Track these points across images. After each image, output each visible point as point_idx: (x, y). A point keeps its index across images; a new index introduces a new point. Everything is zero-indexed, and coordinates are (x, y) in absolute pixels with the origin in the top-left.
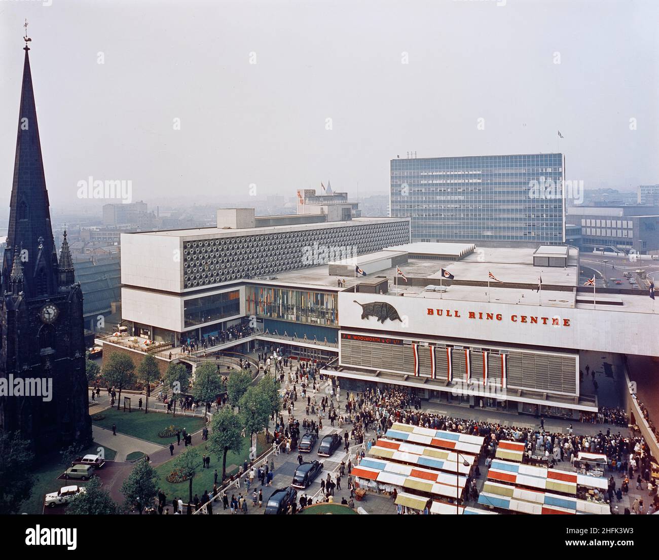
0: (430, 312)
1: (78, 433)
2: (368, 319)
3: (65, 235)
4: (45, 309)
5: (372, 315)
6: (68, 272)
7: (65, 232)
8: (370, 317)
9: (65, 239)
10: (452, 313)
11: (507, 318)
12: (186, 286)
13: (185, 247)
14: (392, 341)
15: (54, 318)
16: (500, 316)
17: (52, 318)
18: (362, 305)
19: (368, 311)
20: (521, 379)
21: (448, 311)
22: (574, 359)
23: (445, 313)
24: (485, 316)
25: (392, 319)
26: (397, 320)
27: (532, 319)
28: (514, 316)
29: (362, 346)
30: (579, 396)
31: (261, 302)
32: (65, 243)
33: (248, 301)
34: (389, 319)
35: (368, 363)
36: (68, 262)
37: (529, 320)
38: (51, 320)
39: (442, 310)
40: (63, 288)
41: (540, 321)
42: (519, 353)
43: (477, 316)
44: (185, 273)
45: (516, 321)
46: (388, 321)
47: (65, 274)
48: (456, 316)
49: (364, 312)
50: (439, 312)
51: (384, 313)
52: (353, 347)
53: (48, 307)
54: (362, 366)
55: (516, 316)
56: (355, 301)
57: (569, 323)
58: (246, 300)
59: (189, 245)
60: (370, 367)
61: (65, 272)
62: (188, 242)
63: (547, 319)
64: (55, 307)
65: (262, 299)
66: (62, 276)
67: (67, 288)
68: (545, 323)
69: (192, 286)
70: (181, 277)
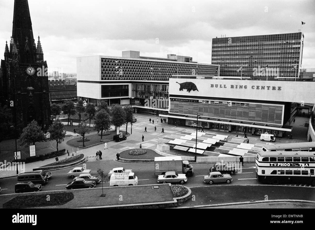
0: (212, 86)
1: (45, 125)
2: (182, 90)
3: (39, 38)
4: (28, 69)
5: (184, 89)
6: (40, 54)
7: (39, 36)
8: (184, 90)
9: (39, 40)
10: (223, 86)
11: (249, 87)
12: (102, 79)
13: (102, 61)
14: (193, 101)
15: (33, 73)
16: (246, 87)
17: (32, 73)
18: (180, 84)
19: (183, 86)
20: (254, 117)
21: (221, 85)
22: (282, 107)
23: (219, 86)
24: (238, 87)
25: (194, 90)
26: (196, 91)
27: (262, 88)
28: (253, 86)
29: (179, 104)
30: (283, 125)
31: (138, 91)
32: (39, 42)
33: (133, 90)
34: (192, 90)
35: (182, 112)
36: (40, 50)
37: (260, 88)
38: (32, 74)
39: (218, 85)
40: (38, 61)
41: (266, 88)
42: (254, 104)
43: (235, 87)
44: (102, 73)
45: (254, 88)
46: (192, 91)
47: (39, 55)
48: (225, 87)
49: (181, 87)
50: (217, 86)
51: (190, 87)
52: (175, 104)
53: (30, 68)
54: (179, 113)
55: (254, 86)
56: (177, 82)
57: (281, 88)
58: (132, 90)
59: (104, 60)
60: (183, 113)
61: (39, 54)
62: (104, 58)
63: (270, 87)
64: (33, 68)
65: (139, 89)
66: (37, 56)
67: (39, 61)
68: (268, 89)
69: (105, 79)
70: (100, 74)
